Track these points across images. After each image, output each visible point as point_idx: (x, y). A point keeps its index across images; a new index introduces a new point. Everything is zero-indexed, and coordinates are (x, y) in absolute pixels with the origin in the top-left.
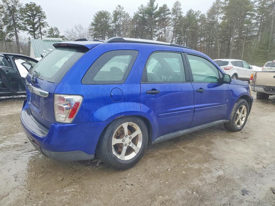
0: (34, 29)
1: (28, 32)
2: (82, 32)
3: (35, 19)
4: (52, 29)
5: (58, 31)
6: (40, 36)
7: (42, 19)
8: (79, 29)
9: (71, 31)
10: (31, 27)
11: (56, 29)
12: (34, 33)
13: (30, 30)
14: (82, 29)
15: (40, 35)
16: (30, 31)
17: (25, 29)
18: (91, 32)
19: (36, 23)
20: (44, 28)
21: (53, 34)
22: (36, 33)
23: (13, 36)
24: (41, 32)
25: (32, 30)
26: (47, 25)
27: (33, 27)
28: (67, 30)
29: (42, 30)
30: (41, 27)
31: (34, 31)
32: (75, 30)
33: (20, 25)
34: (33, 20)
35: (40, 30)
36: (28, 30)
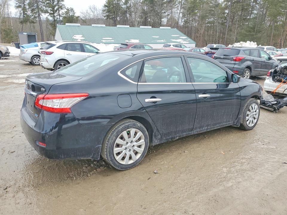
0: (53, 12)
1: (48, 14)
2: (96, 13)
3: (54, 2)
4: (68, 10)
5: (74, 12)
6: (59, 18)
7: (60, 2)
8: (93, 10)
9: (85, 12)
10: (51, 10)
11: (72, 10)
12: (54, 15)
13: (50, 12)
14: (96, 10)
15: (58, 16)
16: (50, 14)
17: (46, 12)
18: (105, 13)
19: (55, 6)
20: (62, 10)
21: (69, 15)
22: (55, 14)
23: (37, 18)
24: (59, 14)
25: (52, 12)
26: (65, 7)
27: (53, 10)
28: (82, 11)
29: (60, 12)
30: (60, 9)
31: (54, 14)
32: (89, 11)
33: (42, 9)
34: (53, 3)
35: (59, 12)
36: (48, 12)
